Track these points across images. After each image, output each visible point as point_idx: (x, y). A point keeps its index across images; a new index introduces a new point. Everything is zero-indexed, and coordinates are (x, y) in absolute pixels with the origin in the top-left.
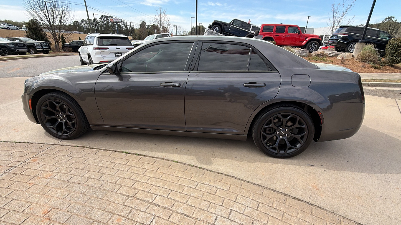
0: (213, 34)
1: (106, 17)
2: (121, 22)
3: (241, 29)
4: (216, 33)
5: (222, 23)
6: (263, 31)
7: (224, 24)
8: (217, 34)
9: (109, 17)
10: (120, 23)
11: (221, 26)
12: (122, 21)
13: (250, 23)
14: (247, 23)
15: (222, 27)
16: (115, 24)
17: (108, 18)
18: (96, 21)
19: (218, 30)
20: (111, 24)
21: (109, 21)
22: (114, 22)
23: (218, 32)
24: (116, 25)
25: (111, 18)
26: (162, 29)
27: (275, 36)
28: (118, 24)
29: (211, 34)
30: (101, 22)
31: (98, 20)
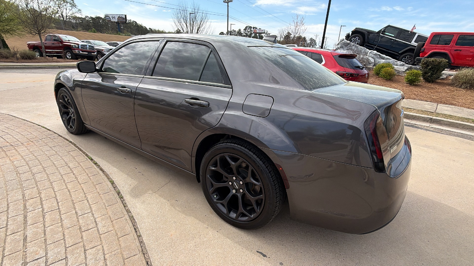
0: (349, 46)
1: (251, 27)
2: (264, 33)
3: (396, 40)
4: (353, 45)
5: (366, 31)
6: (430, 43)
7: (370, 32)
8: (356, 46)
9: (254, 28)
10: (263, 35)
11: (364, 35)
12: (266, 32)
13: (414, 31)
14: (409, 31)
15: (365, 38)
16: (258, 35)
17: (252, 29)
18: (240, 32)
19: (357, 41)
20: (253, 35)
21: (252, 33)
22: (257, 33)
23: (357, 44)
24: (258, 37)
25: (255, 29)
26: (308, 42)
27: (453, 52)
28: (261, 35)
29: (346, 46)
30: (244, 33)
31: (242, 31)
